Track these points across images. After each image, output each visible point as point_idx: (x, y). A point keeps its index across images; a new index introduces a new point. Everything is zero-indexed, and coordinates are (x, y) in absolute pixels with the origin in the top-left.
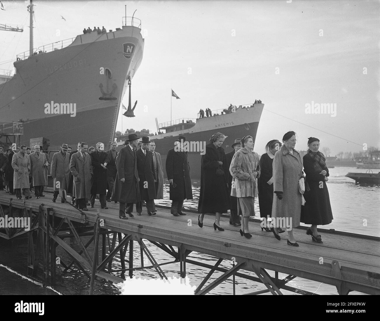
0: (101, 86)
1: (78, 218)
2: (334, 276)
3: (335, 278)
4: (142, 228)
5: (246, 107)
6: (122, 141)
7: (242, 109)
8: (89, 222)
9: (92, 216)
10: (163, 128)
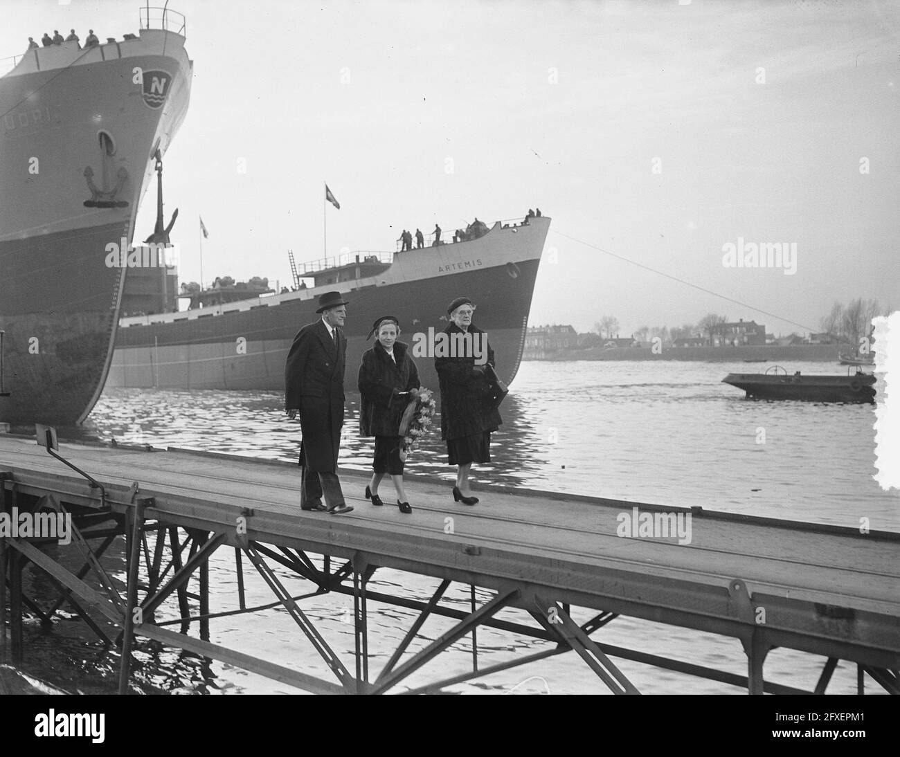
0: (88, 173)
1: (83, 496)
2: (736, 616)
3: (737, 619)
4: (253, 515)
5: (511, 225)
6: (203, 306)
7: (502, 229)
8: (113, 506)
9: (118, 490)
10: (308, 275)
